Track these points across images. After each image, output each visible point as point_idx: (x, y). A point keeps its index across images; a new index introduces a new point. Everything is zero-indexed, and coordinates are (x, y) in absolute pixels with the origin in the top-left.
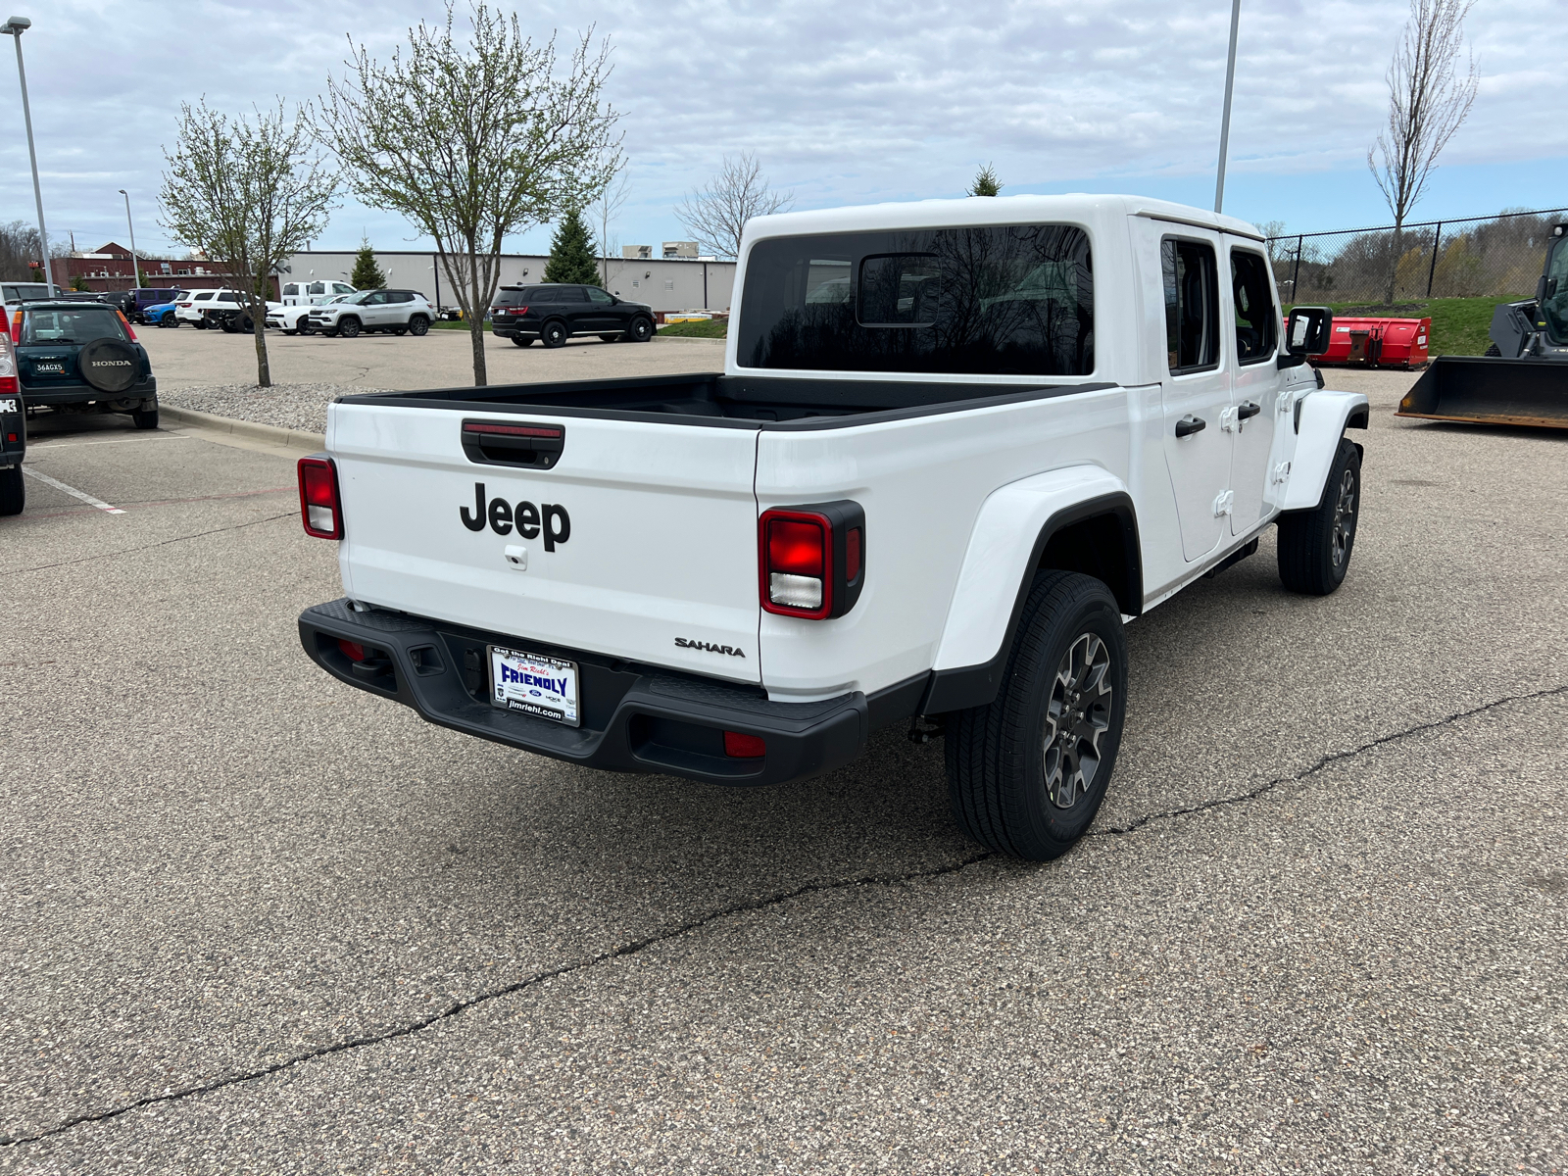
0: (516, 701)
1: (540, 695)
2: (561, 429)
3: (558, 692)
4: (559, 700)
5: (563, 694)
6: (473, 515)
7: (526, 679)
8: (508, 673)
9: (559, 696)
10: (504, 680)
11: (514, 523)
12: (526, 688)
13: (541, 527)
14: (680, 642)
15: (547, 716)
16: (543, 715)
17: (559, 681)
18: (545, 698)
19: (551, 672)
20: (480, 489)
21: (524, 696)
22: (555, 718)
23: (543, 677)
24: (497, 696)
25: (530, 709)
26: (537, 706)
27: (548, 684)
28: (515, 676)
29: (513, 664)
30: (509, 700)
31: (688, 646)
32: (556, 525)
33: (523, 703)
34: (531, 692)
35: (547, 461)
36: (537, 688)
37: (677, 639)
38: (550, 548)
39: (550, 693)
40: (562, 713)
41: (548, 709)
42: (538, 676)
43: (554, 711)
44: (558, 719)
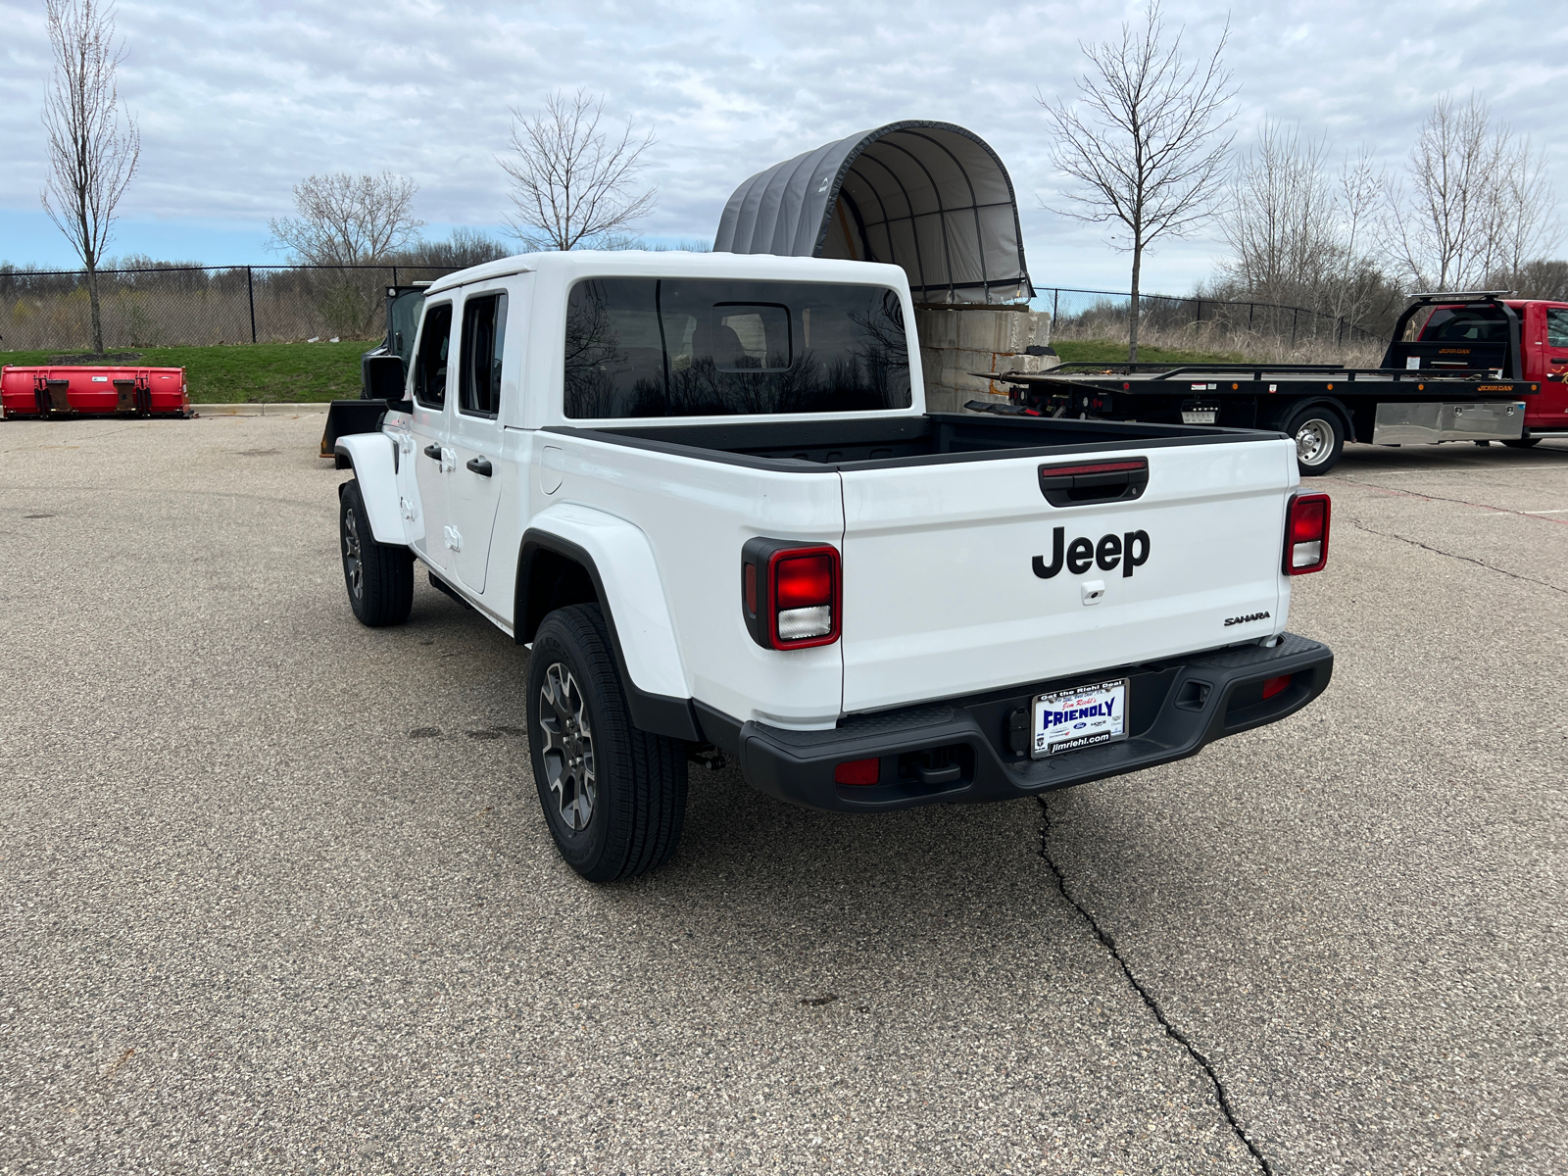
0: (1060, 743)
1: (1085, 725)
2: (1144, 461)
3: (1104, 714)
4: (1104, 722)
5: (1110, 714)
6: (1048, 562)
7: (1071, 716)
8: (1051, 718)
9: (1106, 717)
10: (1046, 727)
11: (1094, 559)
12: (1071, 723)
13: (1122, 556)
14: (1229, 623)
15: (1095, 742)
16: (1090, 744)
17: (1106, 703)
18: (1091, 726)
19: (1099, 698)
20: (1059, 534)
21: (1067, 734)
22: (1103, 741)
23: (1089, 706)
24: (1037, 747)
25: (1075, 744)
26: (1083, 738)
27: (1094, 711)
28: (1059, 718)
29: (1058, 706)
30: (1051, 746)
31: (1234, 623)
32: (1137, 549)
33: (1069, 741)
34: (1075, 727)
35: (1134, 492)
36: (1084, 719)
37: (1226, 621)
38: (1128, 573)
39: (1098, 718)
40: (1108, 733)
41: (1094, 736)
42: (1083, 707)
43: (1100, 735)
44: (1106, 740)
